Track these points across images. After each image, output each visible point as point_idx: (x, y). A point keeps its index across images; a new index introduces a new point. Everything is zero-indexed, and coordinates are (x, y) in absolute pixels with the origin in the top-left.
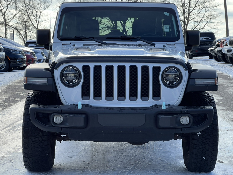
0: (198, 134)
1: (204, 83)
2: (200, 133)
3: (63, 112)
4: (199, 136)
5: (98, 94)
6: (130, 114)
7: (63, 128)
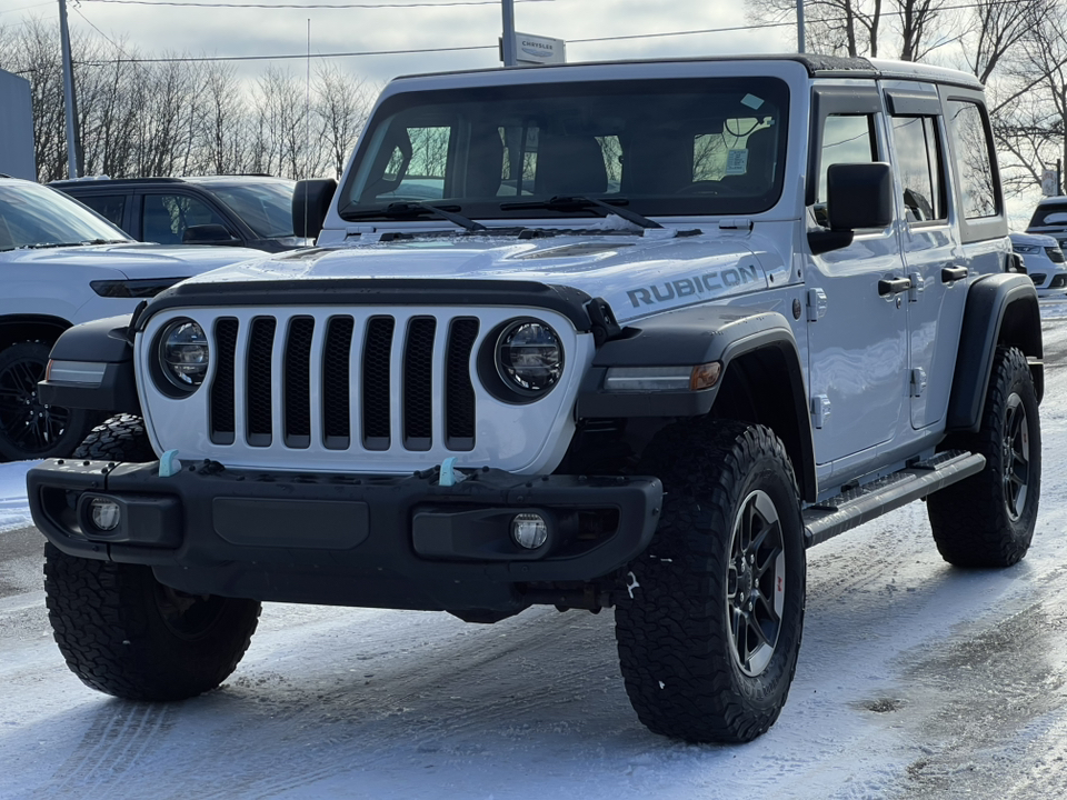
0: (630, 588)
1: (640, 382)
2: (636, 584)
3: (110, 488)
4: (632, 596)
5: (259, 426)
6: (304, 498)
7: (112, 547)
